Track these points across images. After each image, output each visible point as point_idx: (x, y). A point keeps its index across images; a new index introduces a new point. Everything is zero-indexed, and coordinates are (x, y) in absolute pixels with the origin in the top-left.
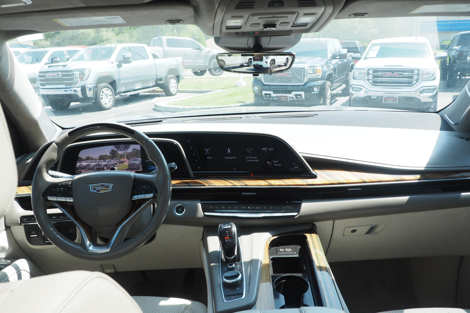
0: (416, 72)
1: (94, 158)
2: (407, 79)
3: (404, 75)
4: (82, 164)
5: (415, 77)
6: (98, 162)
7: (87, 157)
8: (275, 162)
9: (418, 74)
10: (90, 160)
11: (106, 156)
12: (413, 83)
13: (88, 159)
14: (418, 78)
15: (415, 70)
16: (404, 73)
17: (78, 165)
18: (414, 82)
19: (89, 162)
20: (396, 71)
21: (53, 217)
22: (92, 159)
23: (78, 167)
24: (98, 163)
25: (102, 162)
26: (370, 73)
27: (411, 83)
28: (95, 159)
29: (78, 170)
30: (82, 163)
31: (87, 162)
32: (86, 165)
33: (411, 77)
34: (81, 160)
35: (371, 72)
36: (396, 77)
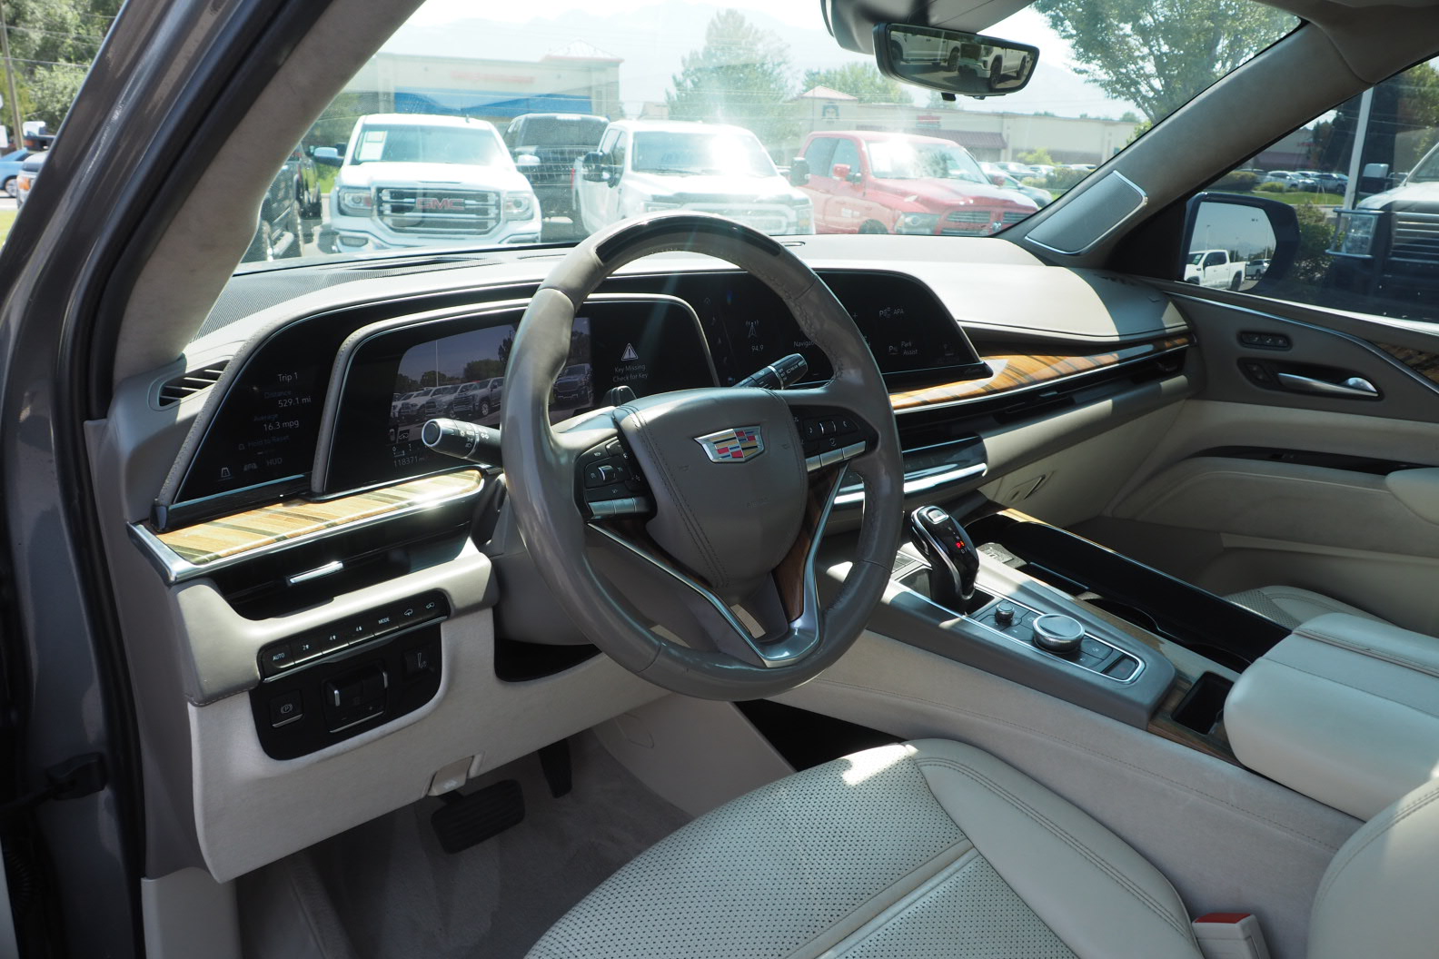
0: (492, 199)
1: (449, 375)
2: (474, 216)
3: (467, 207)
4: (412, 401)
5: (493, 212)
6: (462, 391)
7: (426, 375)
8: (906, 345)
9: (498, 206)
10: (435, 386)
11: (487, 363)
12: (490, 226)
13: (430, 379)
14: (499, 214)
15: (489, 194)
16: (467, 202)
17: (397, 410)
18: (491, 224)
19: (434, 394)
20: (450, 196)
21: (381, 622)
22: (442, 377)
23: (397, 415)
24: (463, 395)
25: (475, 388)
26: (384, 198)
27: (483, 225)
28: (452, 380)
29: (396, 428)
30: (410, 397)
31: (426, 394)
32: (423, 406)
33: (485, 212)
34: (408, 387)
35: (386, 196)
36: (449, 212)
